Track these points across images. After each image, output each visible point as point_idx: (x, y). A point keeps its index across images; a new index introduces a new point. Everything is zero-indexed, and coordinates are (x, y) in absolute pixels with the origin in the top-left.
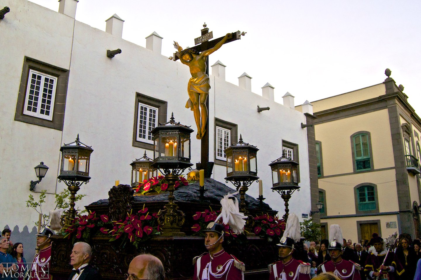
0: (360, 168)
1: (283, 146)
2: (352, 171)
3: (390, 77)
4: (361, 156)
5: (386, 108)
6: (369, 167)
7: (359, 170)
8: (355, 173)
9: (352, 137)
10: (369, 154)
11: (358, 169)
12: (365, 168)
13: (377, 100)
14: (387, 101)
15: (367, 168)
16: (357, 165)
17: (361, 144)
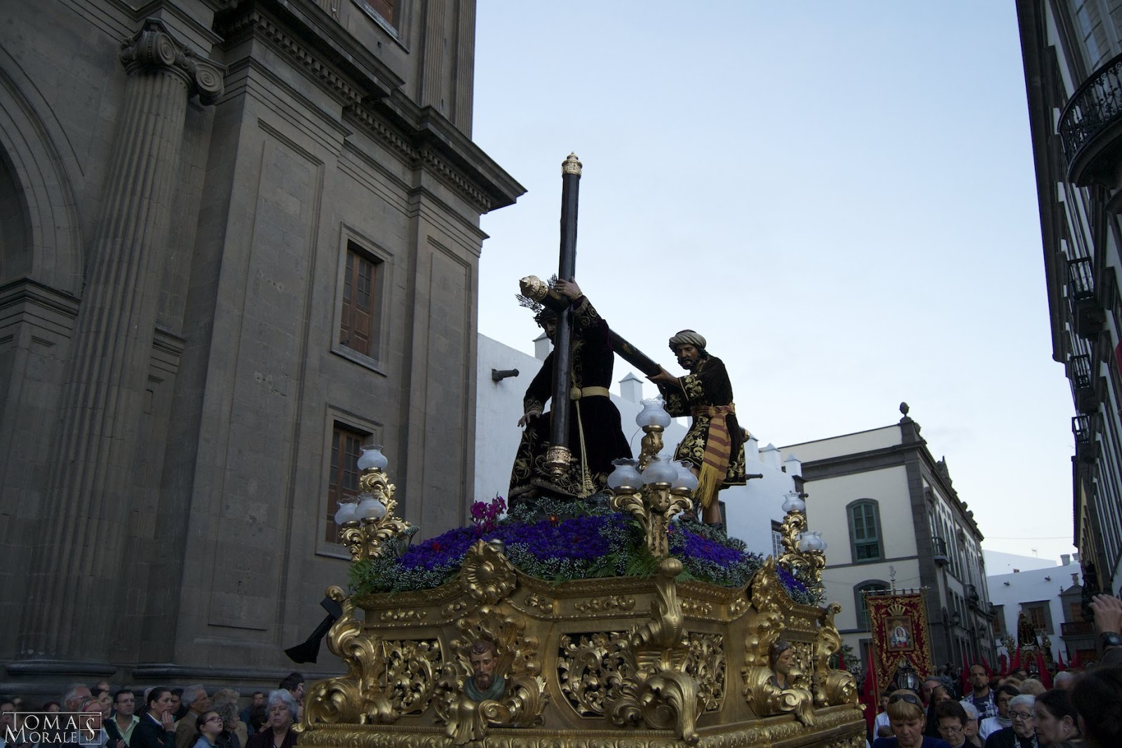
0: (863, 557)
1: (773, 529)
2: (849, 561)
3: (908, 415)
4: (863, 537)
5: (903, 465)
6: (877, 555)
7: (861, 560)
8: (854, 563)
9: (849, 507)
10: (876, 533)
11: (859, 558)
12: (869, 556)
13: (889, 452)
14: (905, 454)
15: (874, 556)
16: (858, 551)
17: (864, 519)
